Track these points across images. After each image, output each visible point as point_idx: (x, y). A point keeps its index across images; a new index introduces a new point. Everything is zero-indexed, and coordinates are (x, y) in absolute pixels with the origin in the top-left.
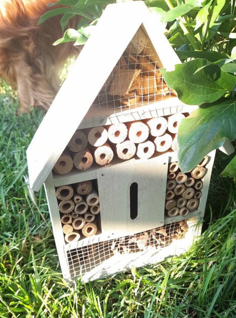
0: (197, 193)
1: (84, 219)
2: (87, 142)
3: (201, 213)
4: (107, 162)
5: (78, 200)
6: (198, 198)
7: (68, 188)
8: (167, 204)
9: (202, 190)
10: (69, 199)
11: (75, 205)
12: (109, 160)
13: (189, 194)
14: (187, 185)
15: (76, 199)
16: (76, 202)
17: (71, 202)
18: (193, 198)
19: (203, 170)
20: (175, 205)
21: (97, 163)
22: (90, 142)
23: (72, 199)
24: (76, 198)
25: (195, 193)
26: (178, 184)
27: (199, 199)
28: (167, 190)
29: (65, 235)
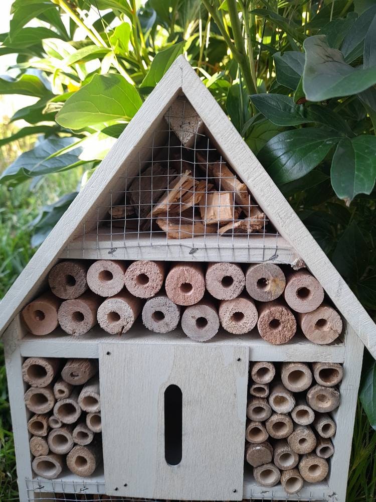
0: (323, 446)
1: (72, 435)
2: (84, 285)
3: (336, 496)
4: (120, 330)
5: (61, 392)
6: (326, 457)
7: (43, 363)
8: (249, 452)
9: (335, 441)
10: (44, 385)
11: (56, 401)
12: (125, 328)
13: (302, 441)
14: (296, 420)
15: (57, 390)
16: (58, 395)
17: (47, 393)
18: (313, 452)
19: (333, 395)
20: (270, 460)
21: (101, 327)
22: (90, 285)
23: (51, 387)
24: (58, 387)
25: (318, 444)
26: (273, 412)
27: (328, 460)
28: (249, 421)
29: (33, 457)
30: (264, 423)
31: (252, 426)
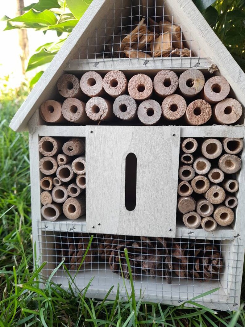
0: (230, 198)
1: (67, 190)
2: (78, 88)
3: (240, 237)
4: (99, 118)
5: (62, 160)
6: (232, 207)
7: (51, 140)
8: (180, 202)
9: (238, 196)
10: (51, 155)
11: (58, 166)
12: (103, 116)
13: (216, 195)
14: (212, 180)
15: (59, 158)
16: (60, 163)
17: (53, 161)
18: (223, 204)
19: (236, 160)
20: (194, 209)
21: (88, 115)
22: (82, 88)
23: (55, 157)
24: (60, 156)
25: (226, 198)
26: (197, 175)
27: (234, 210)
28: (180, 180)
29: (42, 205)
30: (190, 182)
31: (182, 183)
